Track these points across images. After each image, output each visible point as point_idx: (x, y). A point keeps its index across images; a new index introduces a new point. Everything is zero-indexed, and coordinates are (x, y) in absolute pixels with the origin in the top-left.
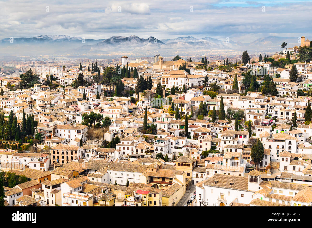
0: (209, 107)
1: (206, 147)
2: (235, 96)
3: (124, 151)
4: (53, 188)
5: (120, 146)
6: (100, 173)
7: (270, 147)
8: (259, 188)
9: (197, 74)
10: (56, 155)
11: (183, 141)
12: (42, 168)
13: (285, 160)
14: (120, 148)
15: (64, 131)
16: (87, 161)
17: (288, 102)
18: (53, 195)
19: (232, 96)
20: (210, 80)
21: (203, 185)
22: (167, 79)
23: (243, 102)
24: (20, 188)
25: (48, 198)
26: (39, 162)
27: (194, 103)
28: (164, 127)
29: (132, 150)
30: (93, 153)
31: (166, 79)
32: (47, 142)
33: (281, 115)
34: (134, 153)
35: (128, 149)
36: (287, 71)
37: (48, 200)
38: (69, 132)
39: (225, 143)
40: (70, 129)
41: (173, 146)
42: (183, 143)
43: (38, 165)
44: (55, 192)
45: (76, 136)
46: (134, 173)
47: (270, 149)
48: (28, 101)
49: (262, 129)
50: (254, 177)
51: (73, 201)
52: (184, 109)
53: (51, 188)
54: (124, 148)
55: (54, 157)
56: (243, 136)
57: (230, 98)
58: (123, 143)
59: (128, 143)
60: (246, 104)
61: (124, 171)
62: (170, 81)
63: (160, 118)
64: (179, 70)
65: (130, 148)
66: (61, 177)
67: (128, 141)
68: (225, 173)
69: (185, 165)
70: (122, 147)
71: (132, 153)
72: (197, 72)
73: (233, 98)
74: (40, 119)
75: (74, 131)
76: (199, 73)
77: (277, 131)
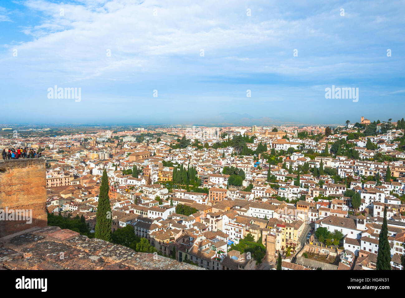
0: (311, 166)
1: (316, 194)
2: (329, 159)
3: (257, 194)
4: (216, 218)
5: (254, 190)
6: (245, 209)
7: (364, 197)
8: (366, 228)
9: (294, 142)
10: (212, 195)
11: (297, 189)
12: (204, 203)
13: (378, 208)
14: (254, 191)
15: (216, 178)
16: (234, 200)
17: (369, 164)
18: (216, 223)
19: (327, 159)
20: (307, 146)
21: (321, 222)
22: (276, 144)
23: (335, 163)
24: (193, 217)
25: (212, 225)
26: (202, 198)
27: (299, 162)
28: (282, 179)
29: (263, 193)
30: (236, 194)
31: (274, 145)
32: (205, 186)
33: (365, 173)
34: (264, 196)
35: (260, 192)
36: (362, 142)
37: (212, 226)
38: (219, 179)
39: (330, 192)
40: (220, 177)
41: (291, 192)
42: (297, 191)
43: (201, 201)
44: (217, 221)
45: (223, 182)
46: (268, 210)
47: (365, 199)
48: (186, 156)
49: (355, 183)
50: (361, 220)
51: (232, 228)
52: (293, 166)
53: (215, 217)
54: (257, 192)
55: (211, 195)
56: (342, 188)
57: (325, 160)
58: (256, 188)
59: (260, 189)
60: (337, 164)
61: (261, 208)
62: (277, 146)
63: (279, 172)
64: (282, 138)
65: (262, 192)
66: (219, 210)
67: (260, 187)
68: (333, 215)
69: (304, 207)
70: (256, 191)
71: (263, 196)
72: (295, 140)
73: (327, 160)
74: (198, 169)
75: (222, 178)
76: (296, 141)
77: (366, 185)
